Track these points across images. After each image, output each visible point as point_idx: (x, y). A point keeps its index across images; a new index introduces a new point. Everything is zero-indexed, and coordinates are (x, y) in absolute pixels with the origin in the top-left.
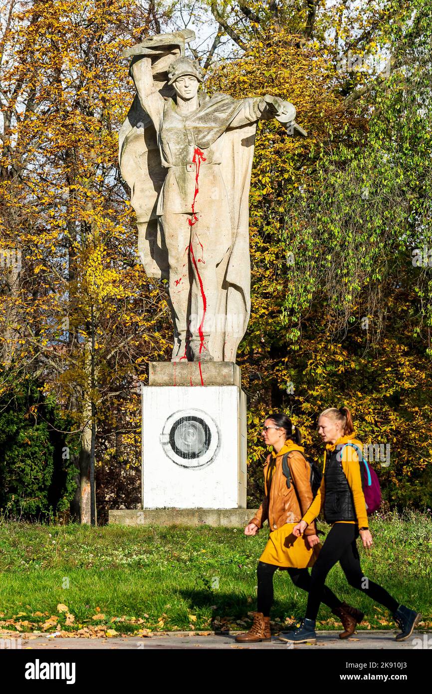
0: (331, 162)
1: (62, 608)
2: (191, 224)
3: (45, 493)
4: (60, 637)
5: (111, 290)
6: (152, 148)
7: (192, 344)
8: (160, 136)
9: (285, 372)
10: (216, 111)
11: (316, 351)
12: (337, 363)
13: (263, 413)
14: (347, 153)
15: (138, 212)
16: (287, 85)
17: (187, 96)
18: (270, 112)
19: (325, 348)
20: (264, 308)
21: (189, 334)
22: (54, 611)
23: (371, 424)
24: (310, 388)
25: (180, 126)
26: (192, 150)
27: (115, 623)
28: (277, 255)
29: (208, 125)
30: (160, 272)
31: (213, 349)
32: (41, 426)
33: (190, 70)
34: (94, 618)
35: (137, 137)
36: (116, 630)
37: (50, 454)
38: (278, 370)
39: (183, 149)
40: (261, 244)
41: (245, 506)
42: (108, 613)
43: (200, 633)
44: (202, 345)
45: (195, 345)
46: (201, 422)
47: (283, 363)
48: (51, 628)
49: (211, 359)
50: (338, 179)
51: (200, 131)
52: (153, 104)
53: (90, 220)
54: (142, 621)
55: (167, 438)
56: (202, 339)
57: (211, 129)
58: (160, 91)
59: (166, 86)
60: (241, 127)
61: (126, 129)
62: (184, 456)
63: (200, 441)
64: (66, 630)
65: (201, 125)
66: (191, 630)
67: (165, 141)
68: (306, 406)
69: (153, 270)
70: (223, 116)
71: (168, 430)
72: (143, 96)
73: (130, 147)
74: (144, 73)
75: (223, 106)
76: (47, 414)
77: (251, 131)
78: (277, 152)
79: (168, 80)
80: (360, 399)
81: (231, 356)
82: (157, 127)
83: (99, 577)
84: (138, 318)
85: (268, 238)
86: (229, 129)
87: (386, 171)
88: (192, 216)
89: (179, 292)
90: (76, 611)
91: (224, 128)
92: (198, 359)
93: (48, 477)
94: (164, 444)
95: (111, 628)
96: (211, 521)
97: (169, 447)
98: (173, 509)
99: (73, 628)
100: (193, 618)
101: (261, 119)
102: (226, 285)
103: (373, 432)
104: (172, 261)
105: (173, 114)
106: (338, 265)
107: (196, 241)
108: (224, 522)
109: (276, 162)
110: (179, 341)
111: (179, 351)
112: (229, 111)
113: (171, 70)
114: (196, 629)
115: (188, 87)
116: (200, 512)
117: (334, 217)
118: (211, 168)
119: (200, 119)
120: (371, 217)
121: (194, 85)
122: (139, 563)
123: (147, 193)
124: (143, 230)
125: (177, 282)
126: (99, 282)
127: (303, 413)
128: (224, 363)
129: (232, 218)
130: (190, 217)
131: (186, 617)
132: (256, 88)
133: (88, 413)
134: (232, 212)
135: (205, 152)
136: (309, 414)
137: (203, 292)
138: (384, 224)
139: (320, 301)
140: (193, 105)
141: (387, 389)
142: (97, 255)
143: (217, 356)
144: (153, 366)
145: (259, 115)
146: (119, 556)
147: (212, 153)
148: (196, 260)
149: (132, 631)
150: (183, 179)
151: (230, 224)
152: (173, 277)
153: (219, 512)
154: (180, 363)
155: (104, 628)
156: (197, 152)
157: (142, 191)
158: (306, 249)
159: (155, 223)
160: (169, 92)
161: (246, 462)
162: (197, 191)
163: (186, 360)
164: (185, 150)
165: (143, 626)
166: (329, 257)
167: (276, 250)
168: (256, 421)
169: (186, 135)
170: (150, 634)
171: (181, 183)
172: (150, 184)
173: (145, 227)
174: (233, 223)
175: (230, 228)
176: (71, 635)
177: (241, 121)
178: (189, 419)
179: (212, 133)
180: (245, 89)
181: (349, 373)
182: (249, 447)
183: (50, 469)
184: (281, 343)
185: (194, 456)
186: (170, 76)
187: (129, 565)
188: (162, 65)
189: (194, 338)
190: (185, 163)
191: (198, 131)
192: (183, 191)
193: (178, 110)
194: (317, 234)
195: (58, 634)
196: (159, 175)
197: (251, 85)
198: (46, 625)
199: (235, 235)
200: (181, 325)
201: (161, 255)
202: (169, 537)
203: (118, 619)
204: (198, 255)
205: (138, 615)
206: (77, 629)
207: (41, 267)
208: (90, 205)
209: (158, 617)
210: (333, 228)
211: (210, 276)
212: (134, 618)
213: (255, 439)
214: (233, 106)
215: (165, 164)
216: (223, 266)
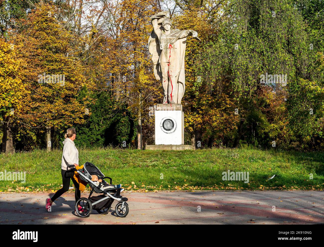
0: (207, 46)
1: (133, 183)
2: (168, 65)
3: (128, 136)
4: (132, 192)
5: (146, 81)
6: (158, 44)
7: (169, 99)
8: (160, 41)
9: (194, 103)
10: (175, 34)
11: (203, 97)
12: (209, 100)
13: (189, 114)
14: (211, 43)
15: (154, 62)
16: (195, 23)
17: (167, 30)
18: (191, 34)
19: (206, 96)
20: (189, 85)
21: (168, 96)
22: (131, 184)
23: (218, 117)
24: (202, 107)
25: (165, 38)
26: (169, 45)
27: (148, 188)
28: (192, 70)
29: (173, 38)
30: (160, 78)
31: (175, 100)
32: (127, 117)
33: (168, 22)
34: (142, 186)
35: (153, 41)
36: (148, 190)
37: (129, 125)
38: (193, 102)
39: (166, 45)
40: (188, 67)
41: (183, 143)
42: (146, 185)
43: (171, 191)
44: (171, 99)
45: (170, 99)
46: (171, 120)
47: (194, 100)
48: (130, 189)
49: (174, 103)
50: (209, 51)
51: (171, 39)
52: (158, 32)
53: (140, 60)
54: (155, 187)
55: (162, 125)
56: (172, 97)
57: (174, 39)
58: (160, 28)
59: (161, 26)
60: (182, 38)
61: (150, 39)
62: (167, 130)
63: (171, 126)
64: (134, 190)
65: (171, 38)
66: (169, 190)
67: (161, 42)
68: (200, 112)
69: (158, 78)
70: (177, 35)
71: (162, 123)
72: (155, 29)
73: (151, 44)
74: (155, 23)
75: (177, 32)
76: (128, 114)
77: (185, 39)
78: (192, 41)
79: (162, 25)
80: (215, 110)
81: (180, 102)
82: (159, 38)
83: (143, 171)
84: (154, 88)
85: (190, 65)
86: (179, 39)
87: (223, 48)
88: (169, 63)
89: (165, 84)
90: (137, 184)
91: (178, 38)
92: (170, 103)
93: (129, 131)
94: (161, 127)
95: (147, 190)
96: (174, 149)
97: (162, 127)
98: (164, 145)
99: (136, 189)
100: (169, 186)
101: (188, 36)
102: (178, 82)
103: (219, 119)
104: (163, 75)
105: (163, 35)
106: (209, 74)
107: (170, 70)
108: (178, 149)
109: (192, 44)
110: (165, 98)
111: (165, 100)
112: (179, 34)
113: (163, 22)
114: (170, 190)
115: (168, 27)
116: (171, 146)
117: (208, 61)
118: (174, 50)
119: (171, 36)
120: (218, 61)
121: (169, 27)
122: (154, 165)
123: (156, 56)
124: (155, 67)
125: (165, 81)
126: (143, 79)
127: (200, 114)
128: (178, 104)
129: (180, 64)
130: (168, 63)
131: (167, 186)
132: (186, 23)
133: (140, 115)
134: (180, 62)
135: (172, 45)
136: (201, 114)
137: (172, 84)
138: (222, 63)
139: (204, 84)
140: (169, 32)
141: (223, 107)
142: (142, 72)
143: (176, 102)
144: (158, 105)
145: (187, 35)
146: (149, 163)
147: (174, 45)
148: (170, 75)
149: (152, 190)
150: (166, 53)
151: (179, 65)
152: (164, 80)
153: (176, 146)
154: (166, 104)
155: (145, 189)
156: (170, 45)
157: (155, 56)
158: (200, 70)
159: (158, 65)
160: (162, 28)
161: (184, 127)
162: (170, 56)
163: (167, 103)
164: (167, 45)
165: (155, 189)
166: (207, 72)
167: (192, 69)
168: (187, 116)
169: (167, 41)
170: (158, 191)
171: (166, 54)
172: (157, 54)
173: (156, 66)
174: (180, 65)
175: (179, 66)
176: (135, 191)
177: (182, 36)
178: (168, 120)
179: (174, 40)
180: (183, 23)
181: (212, 103)
182: (184, 123)
183: (129, 129)
184: (193, 95)
185: (169, 130)
186: (163, 24)
187: (151, 165)
188: (161, 21)
189: (169, 97)
190: (167, 48)
191: (170, 39)
192: (166, 56)
193: (165, 33)
194: (203, 66)
195: (132, 191)
196: (159, 52)
197: (185, 22)
198: (128, 189)
199: (181, 68)
200: (166, 93)
201: (160, 74)
202: (162, 155)
203: (148, 187)
204: (170, 74)
205: (154, 185)
206: (137, 190)
207: (127, 74)
208: (140, 56)
209: (160, 186)
210: (208, 64)
211: (174, 80)
212: (153, 186)
213: (187, 121)
214: (180, 32)
215: (161, 49)
216: (177, 77)
